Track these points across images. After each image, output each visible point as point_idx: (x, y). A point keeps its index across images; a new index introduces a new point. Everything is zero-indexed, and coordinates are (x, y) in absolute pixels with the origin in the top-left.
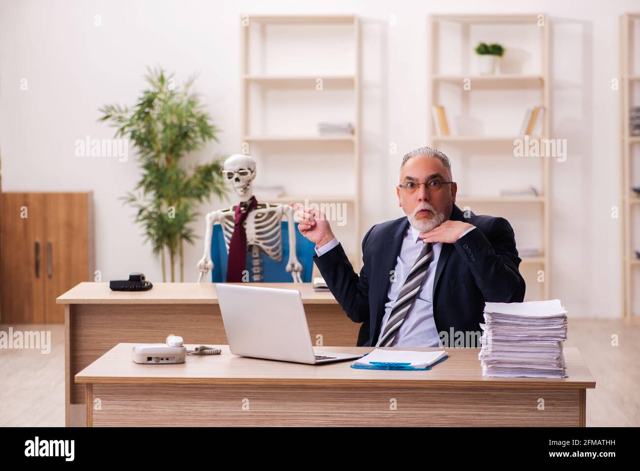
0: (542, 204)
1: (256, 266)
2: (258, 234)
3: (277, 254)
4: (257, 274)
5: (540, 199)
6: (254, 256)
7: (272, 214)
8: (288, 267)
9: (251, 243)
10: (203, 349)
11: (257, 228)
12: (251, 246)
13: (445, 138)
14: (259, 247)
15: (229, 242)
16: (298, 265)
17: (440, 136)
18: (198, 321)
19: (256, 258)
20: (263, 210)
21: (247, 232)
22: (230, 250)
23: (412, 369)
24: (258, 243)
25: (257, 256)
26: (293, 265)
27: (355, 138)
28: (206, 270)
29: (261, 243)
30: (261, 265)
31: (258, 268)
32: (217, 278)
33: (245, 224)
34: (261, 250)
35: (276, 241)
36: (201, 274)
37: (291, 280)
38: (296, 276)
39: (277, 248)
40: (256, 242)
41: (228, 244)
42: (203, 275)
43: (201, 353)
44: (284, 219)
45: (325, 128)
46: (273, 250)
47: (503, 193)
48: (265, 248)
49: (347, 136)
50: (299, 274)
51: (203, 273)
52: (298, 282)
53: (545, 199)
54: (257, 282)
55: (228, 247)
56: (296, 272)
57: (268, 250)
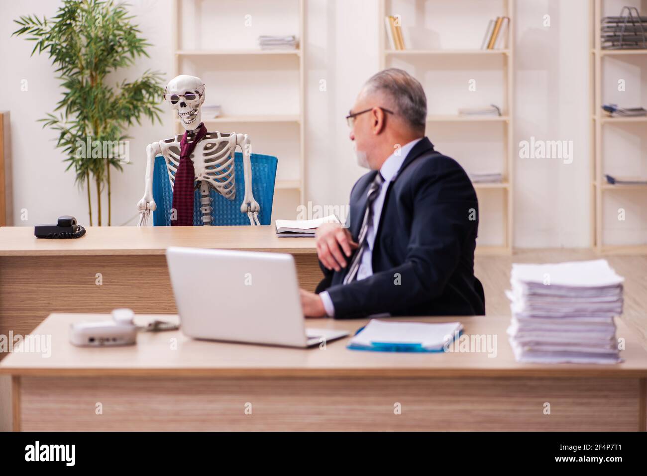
0: (505, 124)
1: (205, 205)
2: (207, 168)
3: (231, 191)
4: (206, 214)
5: (503, 118)
6: (203, 194)
7: (224, 144)
8: (244, 207)
9: (200, 179)
10: (158, 324)
11: (207, 161)
12: (200, 182)
13: (399, 51)
14: (208, 183)
15: (174, 178)
16: (255, 204)
17: (393, 50)
18: (141, 274)
19: (205, 196)
20: (213, 141)
21: (195, 165)
22: (174, 188)
23: (425, 351)
24: (208, 178)
25: (206, 193)
26: (249, 205)
27: (300, 52)
28: (148, 211)
29: (211, 179)
30: (211, 204)
31: (207, 208)
32: (160, 220)
33: (193, 156)
34: (211, 187)
35: (229, 175)
36: (141, 215)
37: (248, 223)
38: (253, 217)
39: (230, 183)
40: (205, 177)
41: (172, 179)
42: (144, 217)
43: (156, 328)
44: (238, 150)
45: (266, 42)
46: (225, 187)
47: (461, 113)
48: (216, 184)
49: (292, 51)
50: (256, 215)
51: (144, 214)
52: (256, 224)
53: (509, 119)
54: (207, 223)
55: (172, 184)
56: (253, 212)
57: (220, 187)
